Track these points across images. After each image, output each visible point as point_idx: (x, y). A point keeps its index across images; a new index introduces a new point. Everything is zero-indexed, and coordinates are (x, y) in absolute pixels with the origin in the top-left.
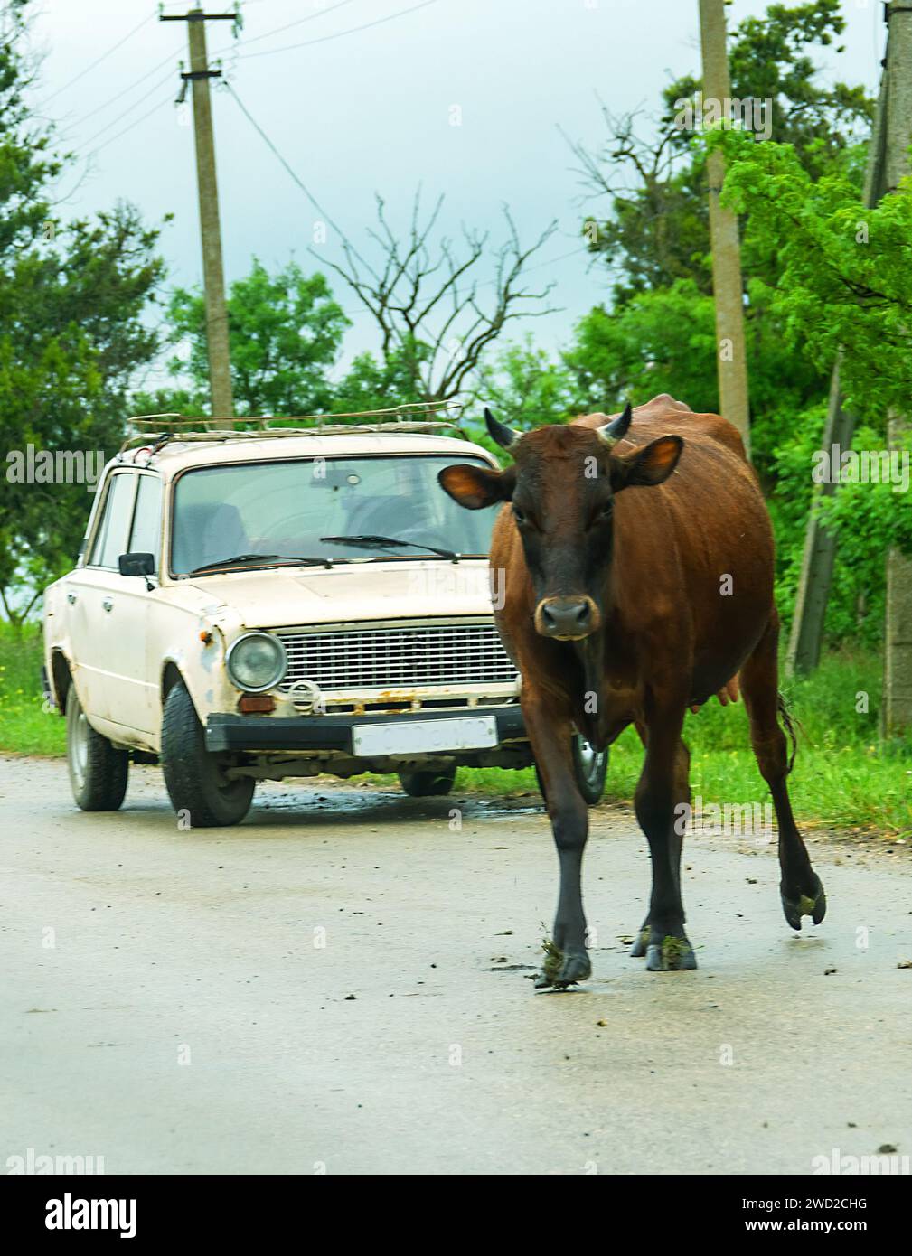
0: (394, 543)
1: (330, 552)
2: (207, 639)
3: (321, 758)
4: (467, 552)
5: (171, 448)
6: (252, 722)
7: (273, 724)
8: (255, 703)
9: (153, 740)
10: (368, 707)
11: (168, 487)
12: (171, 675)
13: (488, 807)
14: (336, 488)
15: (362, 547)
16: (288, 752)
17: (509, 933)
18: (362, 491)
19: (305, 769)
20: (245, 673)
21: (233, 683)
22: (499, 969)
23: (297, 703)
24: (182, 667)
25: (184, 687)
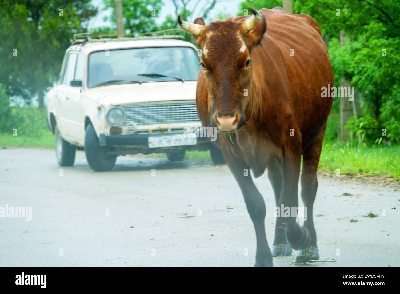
0: (162, 76)
1: (141, 79)
2: (99, 109)
3: (138, 148)
4: (188, 79)
5: (87, 45)
6: (114, 136)
7: (121, 137)
8: (115, 130)
9: (82, 143)
10: (153, 131)
11: (87, 58)
12: (88, 121)
13: (195, 164)
14: (143, 58)
15: (152, 77)
16: (127, 146)
17: (190, 206)
18: (151, 59)
19: (133, 152)
20: (112, 120)
21: (108, 124)
22: (184, 217)
23: (130, 130)
24: (91, 118)
25: (92, 125)
